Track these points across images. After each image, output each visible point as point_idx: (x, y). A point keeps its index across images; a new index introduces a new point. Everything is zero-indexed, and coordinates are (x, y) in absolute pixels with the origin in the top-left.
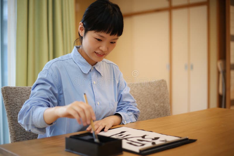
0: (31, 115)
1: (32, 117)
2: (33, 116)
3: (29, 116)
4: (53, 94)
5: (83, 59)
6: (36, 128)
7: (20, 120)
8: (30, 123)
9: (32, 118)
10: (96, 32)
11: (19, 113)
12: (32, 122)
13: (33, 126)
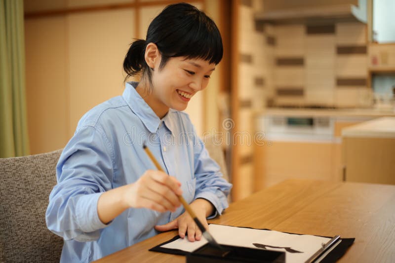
0: (71, 213)
1: (73, 216)
2: (77, 214)
3: (67, 216)
4: (104, 173)
5: (148, 108)
6: (83, 233)
7: (50, 224)
8: (72, 228)
9: (74, 219)
10: (187, 59)
11: (46, 213)
12: (76, 225)
13: (78, 231)
